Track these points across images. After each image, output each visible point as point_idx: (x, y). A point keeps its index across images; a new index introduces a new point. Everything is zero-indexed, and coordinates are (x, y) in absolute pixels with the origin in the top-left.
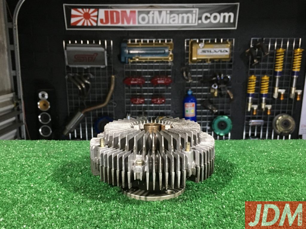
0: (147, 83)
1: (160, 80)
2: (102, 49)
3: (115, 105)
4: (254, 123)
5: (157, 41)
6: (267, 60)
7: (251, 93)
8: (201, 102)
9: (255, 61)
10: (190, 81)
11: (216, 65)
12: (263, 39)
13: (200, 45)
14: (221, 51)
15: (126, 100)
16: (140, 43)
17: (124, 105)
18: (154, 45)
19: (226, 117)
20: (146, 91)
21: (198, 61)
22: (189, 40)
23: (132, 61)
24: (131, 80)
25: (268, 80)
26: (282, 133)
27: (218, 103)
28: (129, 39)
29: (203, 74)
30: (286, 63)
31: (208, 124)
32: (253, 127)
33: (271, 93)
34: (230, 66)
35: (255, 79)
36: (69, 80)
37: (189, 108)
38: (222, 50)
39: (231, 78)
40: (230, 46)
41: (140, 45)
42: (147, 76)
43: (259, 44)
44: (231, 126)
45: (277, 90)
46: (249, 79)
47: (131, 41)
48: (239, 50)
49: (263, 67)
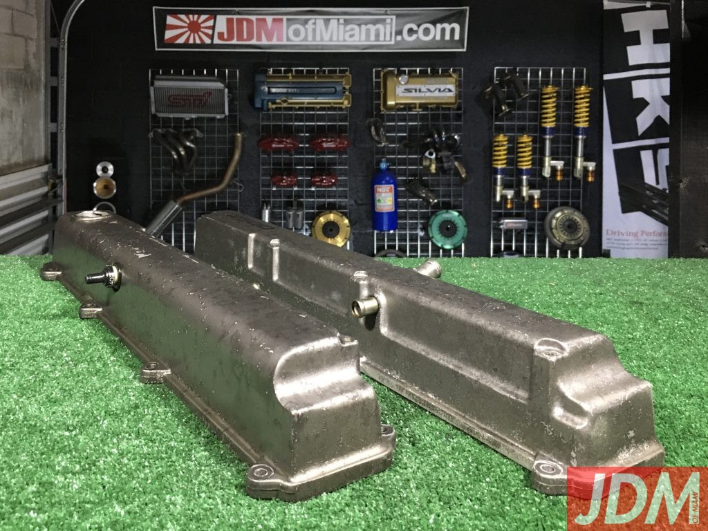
0: (302, 148)
1: (327, 142)
2: (220, 85)
3: (241, 187)
4: (510, 225)
5: (321, 71)
6: (526, 107)
7: (499, 167)
8: (405, 183)
9: (503, 108)
10: (383, 144)
11: (432, 114)
12: (516, 69)
13: (400, 79)
14: (440, 90)
15: (261, 178)
16: (290, 75)
17: (259, 188)
18: (316, 77)
19: (456, 214)
20: (300, 162)
21: (397, 107)
22: (380, 69)
23: (274, 106)
24: (273, 142)
25: (531, 143)
26: (564, 244)
27: (438, 185)
28: (270, 68)
29: (407, 130)
30: (561, 113)
31: (420, 226)
32: (508, 232)
33: (538, 168)
34: (458, 117)
35: (505, 141)
36: (155, 141)
37: (383, 195)
38: (442, 89)
39: (461, 140)
40: (456, 81)
41: (290, 78)
42: (303, 135)
43: (509, 77)
44: (466, 229)
45: (549, 162)
46: (495, 142)
47: (274, 72)
48: (473, 88)
49: (519, 119)
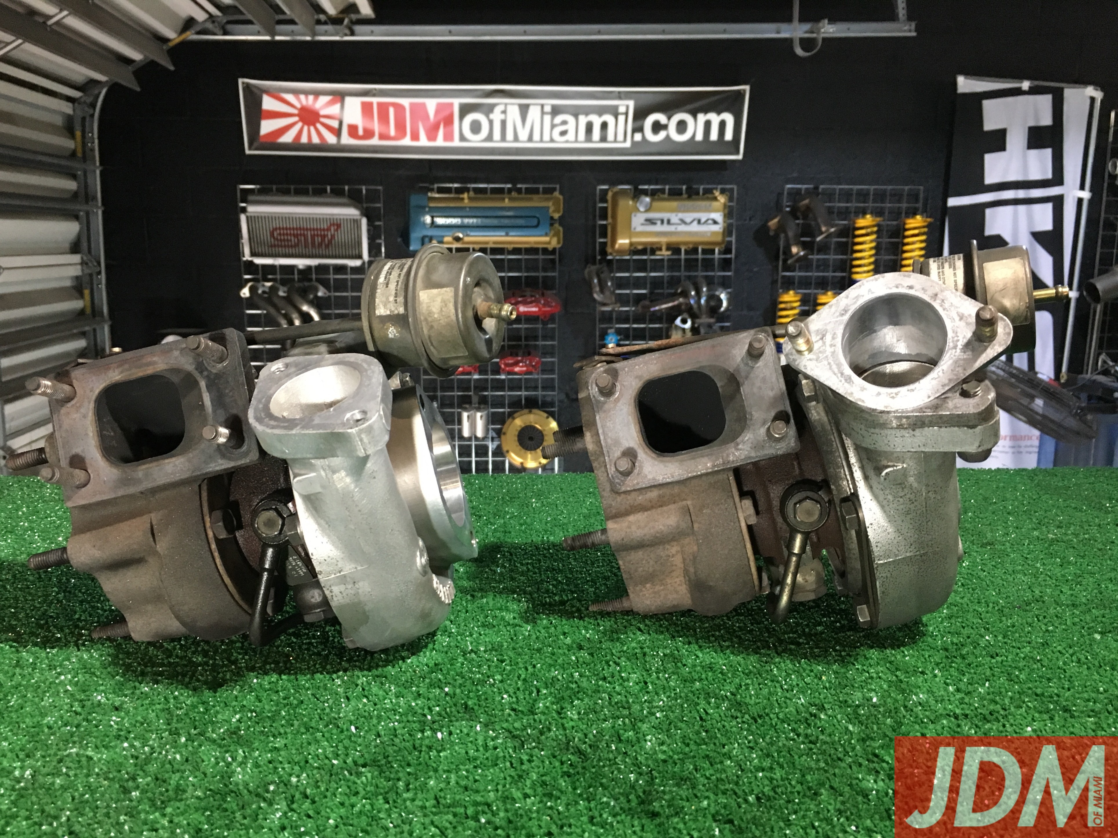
1: (524, 303)
2: (352, 212)
5: (514, 190)
6: (830, 249)
9: (795, 250)
10: (611, 307)
11: (686, 260)
12: (816, 188)
13: (638, 202)
14: (699, 222)
16: (465, 195)
18: (507, 200)
21: (633, 248)
22: (607, 187)
28: (433, 183)
29: (648, 286)
30: (884, 257)
34: (726, 264)
35: (797, 301)
36: (252, 302)
38: (703, 220)
39: (729, 301)
40: (724, 207)
41: (466, 201)
43: (806, 201)
46: (781, 303)
47: (441, 191)
48: (750, 219)
49: (818, 267)
